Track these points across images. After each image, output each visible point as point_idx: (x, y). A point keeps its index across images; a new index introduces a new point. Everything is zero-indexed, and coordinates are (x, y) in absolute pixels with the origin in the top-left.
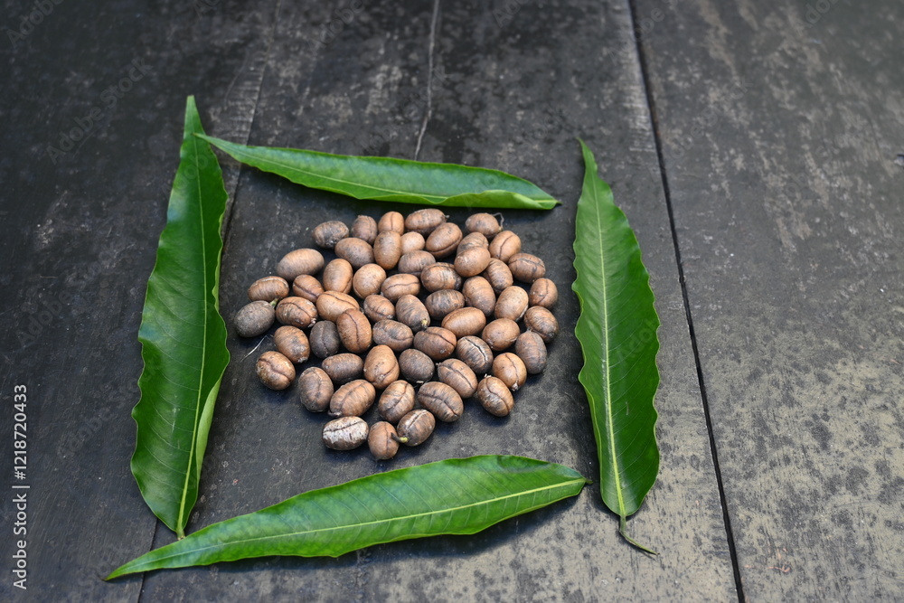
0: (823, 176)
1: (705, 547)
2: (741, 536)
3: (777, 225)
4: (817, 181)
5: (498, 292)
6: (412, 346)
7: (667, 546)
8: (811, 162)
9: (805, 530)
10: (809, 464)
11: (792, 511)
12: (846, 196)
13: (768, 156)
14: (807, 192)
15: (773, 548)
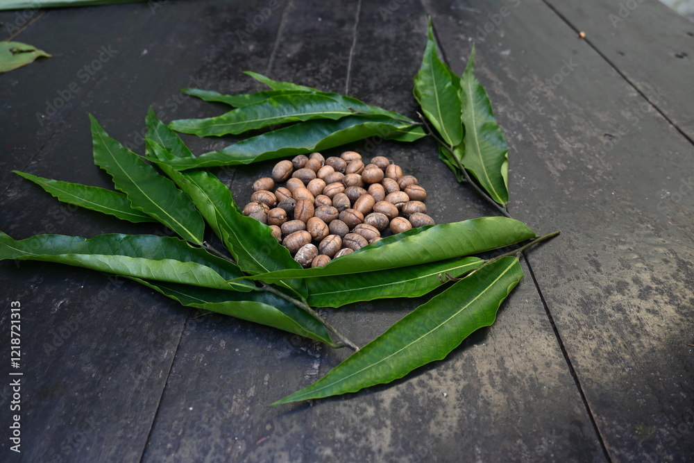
0: (567, 143)
1: (536, 325)
2: (558, 319)
3: (546, 165)
4: (564, 145)
5: (387, 192)
6: (338, 218)
7: (512, 325)
8: (559, 136)
9: (597, 315)
10: (591, 280)
11: (586, 305)
12: (582, 152)
13: (535, 134)
14: (560, 150)
15: (579, 325)
